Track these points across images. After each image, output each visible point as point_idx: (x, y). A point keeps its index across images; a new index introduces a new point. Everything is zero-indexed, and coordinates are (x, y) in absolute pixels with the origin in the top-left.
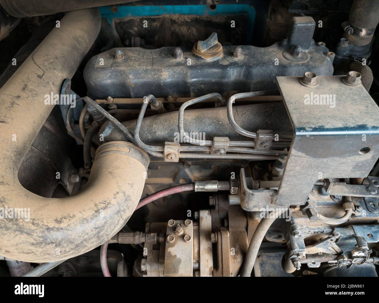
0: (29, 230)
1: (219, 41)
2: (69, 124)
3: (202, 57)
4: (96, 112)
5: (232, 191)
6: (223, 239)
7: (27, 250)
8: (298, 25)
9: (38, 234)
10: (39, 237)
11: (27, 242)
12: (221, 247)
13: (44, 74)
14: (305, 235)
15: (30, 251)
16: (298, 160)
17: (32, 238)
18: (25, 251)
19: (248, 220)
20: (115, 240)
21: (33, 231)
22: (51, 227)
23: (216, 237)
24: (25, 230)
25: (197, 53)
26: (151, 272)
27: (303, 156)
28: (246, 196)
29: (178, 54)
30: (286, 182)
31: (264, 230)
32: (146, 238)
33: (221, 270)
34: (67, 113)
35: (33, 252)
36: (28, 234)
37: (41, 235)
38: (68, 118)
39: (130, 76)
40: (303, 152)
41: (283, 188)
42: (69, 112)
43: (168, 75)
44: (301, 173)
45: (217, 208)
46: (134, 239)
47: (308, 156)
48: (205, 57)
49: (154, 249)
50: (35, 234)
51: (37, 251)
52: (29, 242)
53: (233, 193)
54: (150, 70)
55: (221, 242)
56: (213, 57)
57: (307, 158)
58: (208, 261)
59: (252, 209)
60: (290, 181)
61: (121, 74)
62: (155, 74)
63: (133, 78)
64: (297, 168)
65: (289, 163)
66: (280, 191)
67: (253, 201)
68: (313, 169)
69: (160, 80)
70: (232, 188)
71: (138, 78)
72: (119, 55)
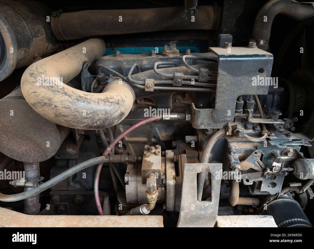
0: (70, 94)
1: (177, 49)
2: (84, 88)
3: (167, 54)
4: (103, 78)
5: (187, 118)
6: (182, 157)
7: (67, 106)
8: (222, 37)
9: (75, 97)
10: (75, 99)
11: (68, 100)
12: (180, 162)
13: (76, 53)
14: (238, 154)
15: (68, 107)
16: (224, 78)
17: (71, 99)
18: (65, 107)
19: (199, 152)
20: (107, 158)
21: (72, 95)
22: (81, 96)
23: (177, 157)
24: (68, 94)
25: (164, 53)
26: (131, 181)
27: (226, 75)
28: (195, 115)
29: (153, 53)
30: (218, 98)
31: (210, 147)
32: (129, 157)
33: (181, 176)
34: (84, 82)
35: (70, 108)
36: (69, 96)
37: (76, 98)
38: (84, 85)
39: (124, 63)
40: (226, 72)
41: (218, 103)
42: (85, 81)
43: (147, 63)
44: (227, 89)
45: (177, 147)
46: (121, 157)
47: (229, 75)
48: (169, 54)
49: (133, 168)
50: (73, 97)
51: (72, 108)
52: (69, 101)
53: (187, 119)
54: (136, 60)
55: (181, 160)
56: (174, 54)
57: (229, 77)
58: (172, 172)
59: (200, 126)
60: (221, 97)
61: (119, 63)
62: (139, 62)
63: (126, 64)
64: (224, 85)
65: (219, 80)
66: (216, 106)
67: (200, 118)
68: (234, 86)
69: (142, 65)
70: (187, 115)
71: (129, 64)
72: (118, 54)
